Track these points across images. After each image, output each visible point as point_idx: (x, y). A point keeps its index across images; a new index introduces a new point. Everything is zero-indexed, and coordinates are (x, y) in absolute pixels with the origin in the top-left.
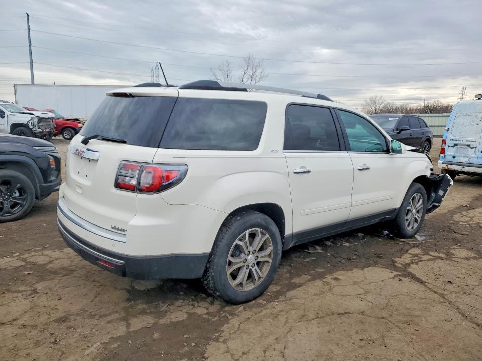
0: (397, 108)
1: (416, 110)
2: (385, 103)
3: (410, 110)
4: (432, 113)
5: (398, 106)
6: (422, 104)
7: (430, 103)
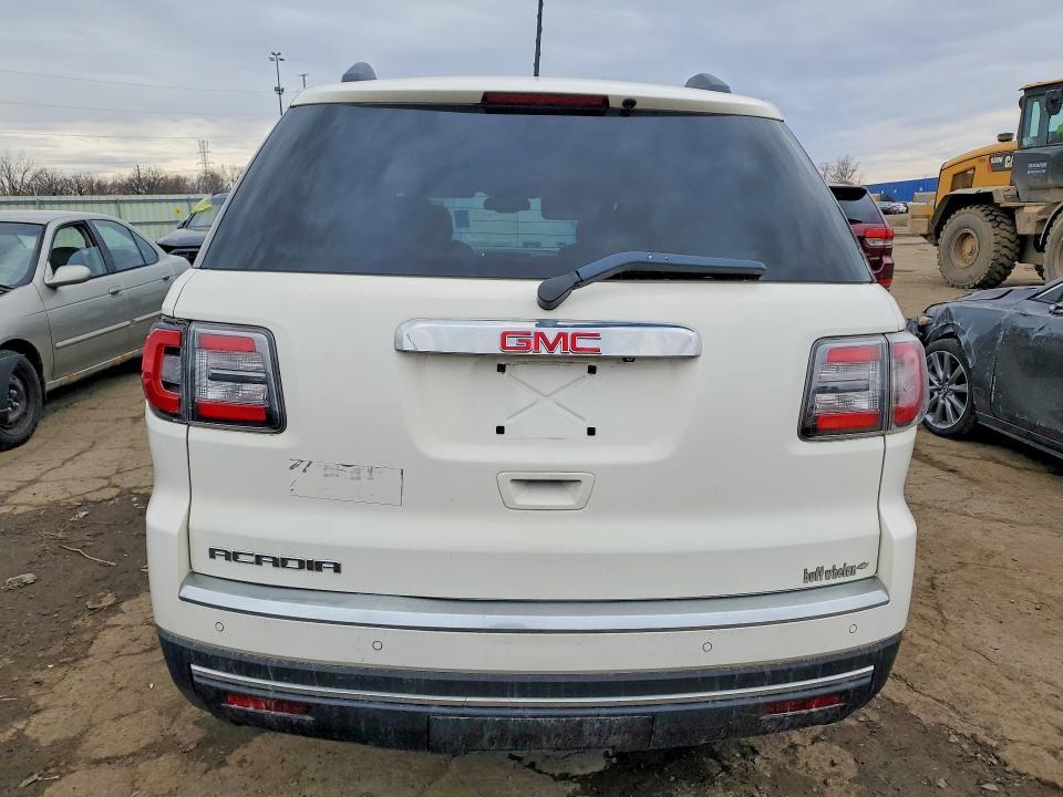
0: (67, 183)
1: (114, 185)
2: (35, 169)
3: (99, 184)
4: (148, 193)
5: (68, 177)
6: (126, 174)
7: (147, 170)
